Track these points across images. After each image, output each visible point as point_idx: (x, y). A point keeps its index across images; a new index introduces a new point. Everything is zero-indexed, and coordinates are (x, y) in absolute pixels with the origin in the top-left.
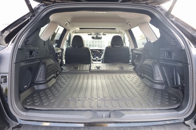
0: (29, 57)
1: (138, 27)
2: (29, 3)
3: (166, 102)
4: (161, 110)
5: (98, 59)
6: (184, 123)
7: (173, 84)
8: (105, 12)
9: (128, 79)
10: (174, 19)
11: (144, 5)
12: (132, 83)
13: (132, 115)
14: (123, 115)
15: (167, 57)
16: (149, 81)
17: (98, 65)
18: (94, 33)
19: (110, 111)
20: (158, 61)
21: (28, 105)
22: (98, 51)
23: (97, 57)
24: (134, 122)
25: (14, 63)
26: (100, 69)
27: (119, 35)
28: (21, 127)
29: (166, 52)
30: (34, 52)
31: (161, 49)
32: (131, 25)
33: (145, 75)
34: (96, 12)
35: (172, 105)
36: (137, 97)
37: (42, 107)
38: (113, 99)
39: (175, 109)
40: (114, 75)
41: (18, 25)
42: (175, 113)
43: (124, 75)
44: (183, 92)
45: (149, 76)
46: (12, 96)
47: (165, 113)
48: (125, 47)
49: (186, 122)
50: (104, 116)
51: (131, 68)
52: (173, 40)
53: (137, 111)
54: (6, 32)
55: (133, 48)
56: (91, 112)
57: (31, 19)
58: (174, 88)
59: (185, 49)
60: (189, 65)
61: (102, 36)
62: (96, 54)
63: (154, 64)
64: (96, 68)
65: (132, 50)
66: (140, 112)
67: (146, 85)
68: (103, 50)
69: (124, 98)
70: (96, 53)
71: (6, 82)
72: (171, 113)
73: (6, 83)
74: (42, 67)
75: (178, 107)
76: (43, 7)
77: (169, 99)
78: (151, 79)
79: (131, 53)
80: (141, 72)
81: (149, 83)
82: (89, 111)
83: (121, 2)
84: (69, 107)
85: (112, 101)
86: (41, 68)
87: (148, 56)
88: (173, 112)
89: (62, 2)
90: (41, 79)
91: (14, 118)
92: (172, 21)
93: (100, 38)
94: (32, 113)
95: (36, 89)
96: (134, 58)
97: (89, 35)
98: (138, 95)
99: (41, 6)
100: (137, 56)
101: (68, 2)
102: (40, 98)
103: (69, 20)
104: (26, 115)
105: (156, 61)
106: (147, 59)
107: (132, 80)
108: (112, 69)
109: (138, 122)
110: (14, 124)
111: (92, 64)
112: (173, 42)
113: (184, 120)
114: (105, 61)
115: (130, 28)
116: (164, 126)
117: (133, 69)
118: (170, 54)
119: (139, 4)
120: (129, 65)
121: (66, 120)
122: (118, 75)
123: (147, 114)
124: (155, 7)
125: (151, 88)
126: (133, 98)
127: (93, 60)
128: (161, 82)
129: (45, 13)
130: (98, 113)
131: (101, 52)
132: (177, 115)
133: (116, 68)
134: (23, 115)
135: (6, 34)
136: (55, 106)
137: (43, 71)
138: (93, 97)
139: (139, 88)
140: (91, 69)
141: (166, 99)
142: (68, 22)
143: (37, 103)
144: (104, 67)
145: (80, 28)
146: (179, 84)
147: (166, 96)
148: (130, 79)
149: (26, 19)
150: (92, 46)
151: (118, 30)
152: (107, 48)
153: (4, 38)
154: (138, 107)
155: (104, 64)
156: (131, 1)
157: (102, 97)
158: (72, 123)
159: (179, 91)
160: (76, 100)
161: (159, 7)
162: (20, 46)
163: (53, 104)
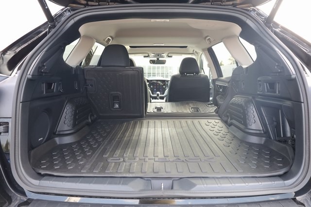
0: (46, 93)
1: (222, 43)
2: (46, 7)
3: (266, 164)
4: (256, 177)
5: (160, 95)
6: (294, 199)
7: (279, 135)
8: (168, 20)
9: (205, 127)
10: (280, 29)
11: (230, 7)
12: (211, 133)
13: (208, 186)
14: (194, 185)
15: (268, 92)
16: (239, 130)
17: (159, 105)
18: (153, 55)
19: (173, 179)
20: (254, 98)
21: (44, 169)
22: (159, 82)
23: (158, 93)
24: (212, 198)
25: (21, 101)
26: (162, 111)
27: (194, 57)
28: (30, 203)
29: (266, 83)
30: (54, 85)
31: (258, 79)
32: (212, 40)
33: (234, 122)
34: (153, 20)
35: (275, 170)
36: (219, 156)
37: (65, 172)
38: (179, 159)
39: (280, 176)
40: (183, 121)
41: (29, 42)
42: (279, 182)
43: (199, 120)
44: (294, 149)
45: (240, 122)
46: (17, 154)
47: (263, 183)
48: (202, 76)
49: (298, 198)
50: (162, 187)
51: (212, 109)
52: (277, 64)
53: (217, 180)
54: (9, 52)
55: (216, 77)
56: (142, 180)
57: (49, 32)
58: (279, 141)
59: (295, 78)
60: (303, 104)
61: (166, 58)
62: (156, 88)
63: (248, 102)
64: (156, 110)
65: (214, 81)
66: (221, 181)
67: (235, 137)
68: (168, 81)
69: (198, 158)
70: (157, 85)
71: (8, 132)
72: (273, 182)
73: (7, 134)
74: (68, 108)
75: (285, 173)
76: (69, 13)
77: (271, 160)
78: (242, 126)
79: (211, 86)
80: (228, 116)
81: (239, 134)
82: (139, 179)
83: (193, 3)
84: (108, 172)
85: (177, 163)
86: (66, 110)
87: (238, 90)
88: (276, 181)
89: (99, 5)
90: (66, 127)
91: (19, 188)
92: (275, 33)
93: (163, 62)
94: (48, 182)
95: (58, 143)
96: (217, 93)
97: (145, 57)
98: (220, 153)
99: (65, 11)
100: (221, 90)
101: (109, 5)
102: (63, 157)
103: (113, 34)
104: (38, 185)
105: (251, 98)
106: (237, 94)
107: (212, 129)
108: (180, 111)
109: (217, 198)
110: (18, 198)
111: (149, 104)
112: (277, 66)
113: (294, 194)
114: (171, 99)
115: (210, 46)
116: (260, 203)
117: (215, 110)
118: (272, 86)
119: (221, 5)
120: (209, 104)
121: (100, 192)
122: (189, 121)
123: (233, 185)
124: (248, 10)
125: (242, 142)
126: (211, 159)
127: (151, 96)
128: (258, 132)
129: (72, 22)
130: (154, 182)
131: (165, 85)
132: (283, 187)
133: (187, 110)
134: (33, 185)
135: (9, 55)
136: (85, 171)
137: (70, 114)
138: (147, 157)
139: (224, 142)
140: (148, 111)
141: (266, 159)
142: (110, 36)
143: (56, 165)
144: (168, 107)
145: (130, 47)
146: (289, 135)
147: (267, 154)
148: (209, 127)
149: (42, 32)
150: (152, 75)
151: (191, 49)
152: (174, 78)
153: (6, 62)
154: (218, 172)
155: (169, 104)
156: (209, 2)
157: (161, 156)
158: (110, 198)
159: (288, 148)
160: (119, 161)
161: (254, 10)
162: (31, 74)
163: (83, 167)
